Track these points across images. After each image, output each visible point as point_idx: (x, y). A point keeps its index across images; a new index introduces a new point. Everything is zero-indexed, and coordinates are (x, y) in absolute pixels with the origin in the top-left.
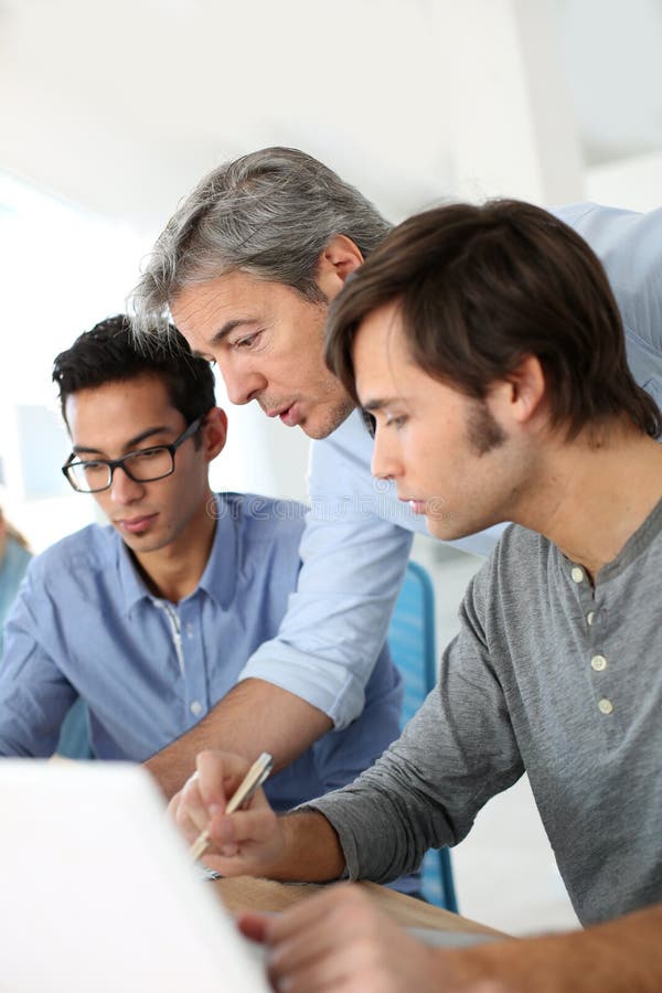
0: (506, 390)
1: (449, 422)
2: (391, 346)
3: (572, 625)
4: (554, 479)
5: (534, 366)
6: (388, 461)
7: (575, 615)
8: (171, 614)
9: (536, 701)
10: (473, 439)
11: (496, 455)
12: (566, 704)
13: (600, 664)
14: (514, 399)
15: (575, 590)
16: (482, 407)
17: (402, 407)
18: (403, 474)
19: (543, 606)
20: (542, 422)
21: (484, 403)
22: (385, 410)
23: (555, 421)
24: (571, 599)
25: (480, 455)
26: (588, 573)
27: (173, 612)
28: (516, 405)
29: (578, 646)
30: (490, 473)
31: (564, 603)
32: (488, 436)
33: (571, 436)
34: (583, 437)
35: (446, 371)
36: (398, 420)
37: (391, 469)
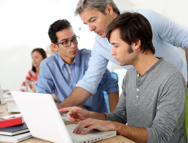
0: (135, 44)
1: (125, 48)
2: (118, 34)
3: (135, 83)
4: (139, 59)
5: (140, 41)
6: (114, 52)
7: (136, 81)
8: (69, 68)
9: (128, 95)
10: (128, 51)
11: (131, 54)
12: (132, 95)
13: (138, 90)
14: (136, 46)
15: (137, 77)
16: (130, 46)
17: (118, 45)
18: (116, 55)
19: (132, 80)
20: (139, 50)
21: (131, 46)
22: (115, 45)
23: (141, 50)
24: (136, 79)
25: (129, 54)
26: (140, 75)
27: (69, 67)
28: (136, 47)
29: (136, 87)
30: (130, 56)
31: (135, 79)
32: (131, 51)
33: (143, 52)
34: (145, 52)
35: (126, 40)
36: (116, 47)
37: (114, 54)
